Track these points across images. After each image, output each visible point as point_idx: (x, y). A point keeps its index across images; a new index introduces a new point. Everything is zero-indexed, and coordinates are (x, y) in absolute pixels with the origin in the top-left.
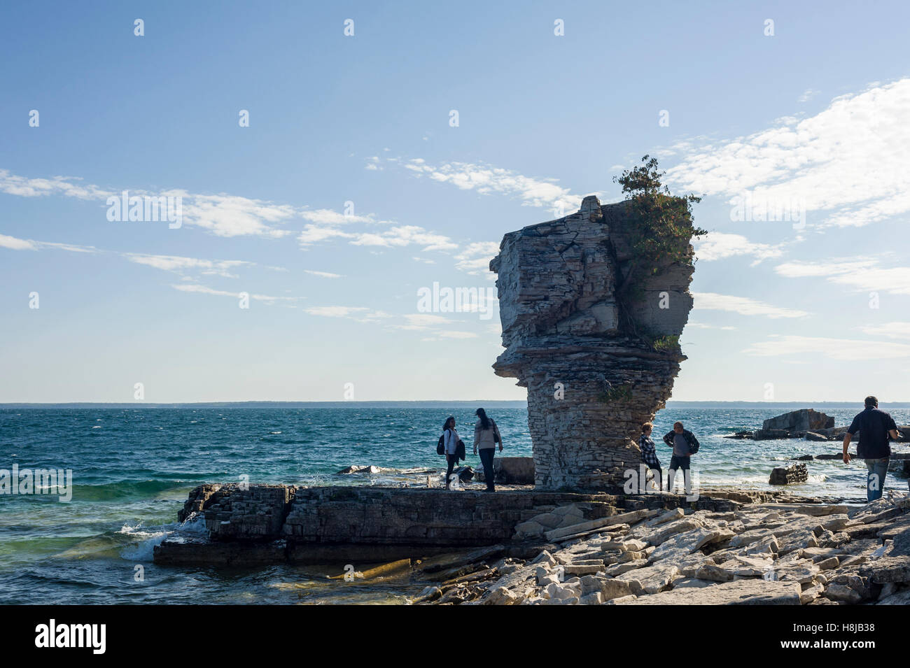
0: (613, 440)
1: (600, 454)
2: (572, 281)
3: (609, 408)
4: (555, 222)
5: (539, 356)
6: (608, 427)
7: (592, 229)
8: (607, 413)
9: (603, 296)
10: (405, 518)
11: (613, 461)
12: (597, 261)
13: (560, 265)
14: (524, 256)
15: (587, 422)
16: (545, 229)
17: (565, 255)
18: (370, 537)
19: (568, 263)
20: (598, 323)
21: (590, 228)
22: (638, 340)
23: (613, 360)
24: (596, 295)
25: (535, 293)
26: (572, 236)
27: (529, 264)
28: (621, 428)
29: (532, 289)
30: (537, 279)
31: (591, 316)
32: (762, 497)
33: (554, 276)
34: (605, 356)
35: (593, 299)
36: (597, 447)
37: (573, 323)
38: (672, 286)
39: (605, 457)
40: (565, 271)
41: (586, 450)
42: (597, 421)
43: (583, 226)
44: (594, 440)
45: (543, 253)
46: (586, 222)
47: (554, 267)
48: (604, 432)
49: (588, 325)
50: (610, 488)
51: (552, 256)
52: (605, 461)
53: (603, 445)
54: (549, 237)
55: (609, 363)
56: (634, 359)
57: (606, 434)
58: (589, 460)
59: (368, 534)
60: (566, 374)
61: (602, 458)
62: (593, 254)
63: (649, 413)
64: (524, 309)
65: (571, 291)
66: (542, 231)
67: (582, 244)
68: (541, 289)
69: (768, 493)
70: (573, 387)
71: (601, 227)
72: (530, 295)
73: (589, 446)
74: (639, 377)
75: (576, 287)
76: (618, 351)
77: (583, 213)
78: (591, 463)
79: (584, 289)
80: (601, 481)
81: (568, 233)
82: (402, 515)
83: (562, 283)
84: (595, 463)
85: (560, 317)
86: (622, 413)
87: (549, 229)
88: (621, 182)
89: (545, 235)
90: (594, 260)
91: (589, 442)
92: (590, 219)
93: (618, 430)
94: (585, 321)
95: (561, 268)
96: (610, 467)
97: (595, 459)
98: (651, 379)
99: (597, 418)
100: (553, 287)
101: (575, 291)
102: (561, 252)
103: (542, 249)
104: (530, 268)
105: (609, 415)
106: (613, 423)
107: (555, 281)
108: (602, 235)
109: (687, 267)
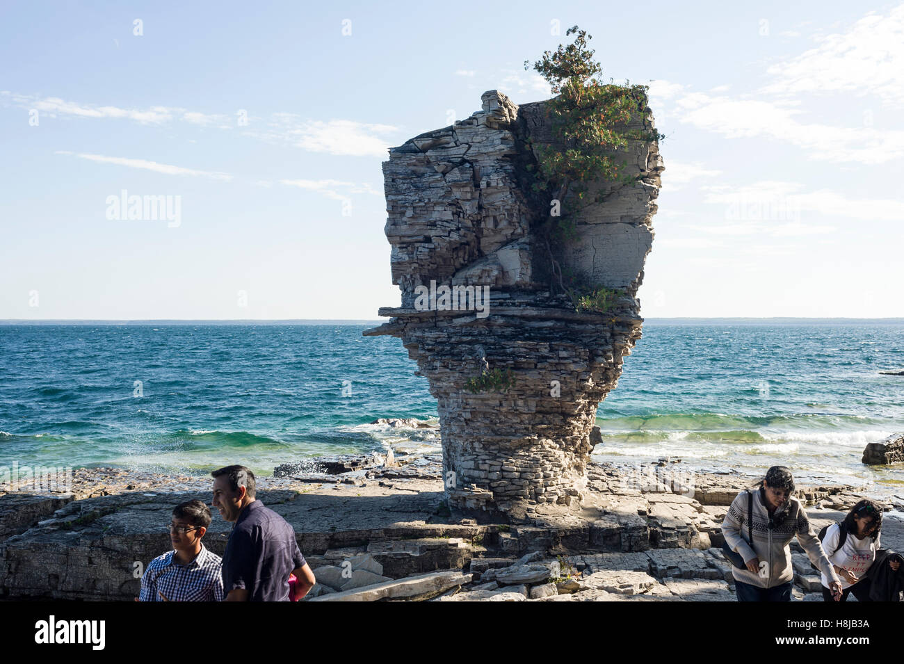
0: (510, 441)
1: (484, 460)
2: (461, 215)
3: (499, 396)
4: (439, 131)
5: (415, 320)
6: (500, 423)
7: (490, 139)
8: (498, 402)
9: (512, 234)
10: (121, 568)
11: (502, 471)
12: (493, 184)
13: (442, 192)
14: (393, 180)
15: (468, 416)
16: (423, 142)
17: (449, 177)
18: (74, 592)
19: (454, 190)
20: (503, 272)
21: (488, 138)
22: (564, 296)
23: (515, 326)
24: (504, 232)
25: (410, 233)
26: (462, 149)
27: (398, 192)
28: (522, 422)
29: (404, 227)
30: (409, 213)
31: (494, 263)
32: (809, 497)
33: (436, 208)
34: (501, 321)
35: (499, 238)
36: (482, 451)
37: (469, 273)
38: (622, 217)
39: (491, 465)
40: (450, 201)
41: (470, 454)
42: (485, 413)
43: (477, 135)
44: (479, 441)
45: (421, 176)
46: (481, 129)
47: (433, 195)
48: (496, 428)
49: (489, 276)
50: (487, 511)
51: (431, 179)
52: (490, 472)
53: (492, 447)
54: (429, 153)
55: (508, 331)
56: (550, 324)
57: (496, 433)
58: (470, 469)
59: (70, 587)
60: (440, 347)
61: (486, 467)
62: (488, 175)
63: (573, 400)
64: (400, 255)
65: (458, 229)
66: (420, 144)
67: (476, 161)
68: (417, 227)
69: (822, 490)
70: (446, 367)
71: (502, 136)
72: (404, 236)
73: (473, 449)
74: (545, 351)
75: (469, 224)
76: (525, 313)
77: (477, 116)
78: (471, 472)
79: (483, 225)
80: (475, 501)
81: (457, 146)
82: (114, 564)
83: (446, 218)
84: (476, 473)
85: (457, 264)
86: (520, 403)
87: (429, 141)
88: (538, 68)
89: (424, 150)
90: (488, 185)
91: (472, 443)
92: (489, 126)
93: (518, 426)
94: (484, 271)
95: (444, 197)
96: (494, 481)
97: (477, 468)
98: (563, 354)
99: (483, 409)
100: (433, 224)
101: (467, 228)
102: (444, 174)
103: (422, 169)
104: (400, 197)
105: (501, 405)
106: (510, 416)
107: (435, 216)
108: (502, 146)
109: (644, 188)
